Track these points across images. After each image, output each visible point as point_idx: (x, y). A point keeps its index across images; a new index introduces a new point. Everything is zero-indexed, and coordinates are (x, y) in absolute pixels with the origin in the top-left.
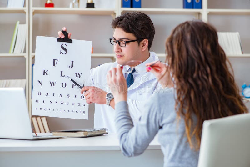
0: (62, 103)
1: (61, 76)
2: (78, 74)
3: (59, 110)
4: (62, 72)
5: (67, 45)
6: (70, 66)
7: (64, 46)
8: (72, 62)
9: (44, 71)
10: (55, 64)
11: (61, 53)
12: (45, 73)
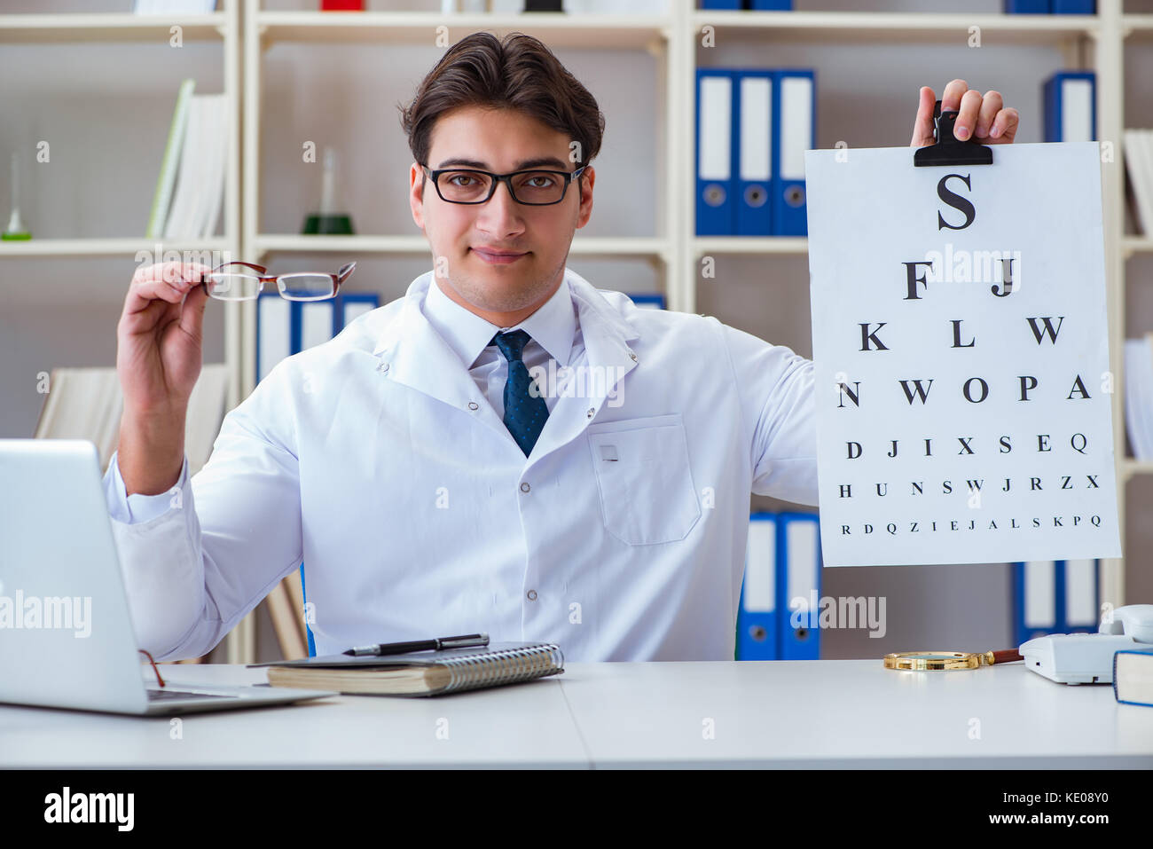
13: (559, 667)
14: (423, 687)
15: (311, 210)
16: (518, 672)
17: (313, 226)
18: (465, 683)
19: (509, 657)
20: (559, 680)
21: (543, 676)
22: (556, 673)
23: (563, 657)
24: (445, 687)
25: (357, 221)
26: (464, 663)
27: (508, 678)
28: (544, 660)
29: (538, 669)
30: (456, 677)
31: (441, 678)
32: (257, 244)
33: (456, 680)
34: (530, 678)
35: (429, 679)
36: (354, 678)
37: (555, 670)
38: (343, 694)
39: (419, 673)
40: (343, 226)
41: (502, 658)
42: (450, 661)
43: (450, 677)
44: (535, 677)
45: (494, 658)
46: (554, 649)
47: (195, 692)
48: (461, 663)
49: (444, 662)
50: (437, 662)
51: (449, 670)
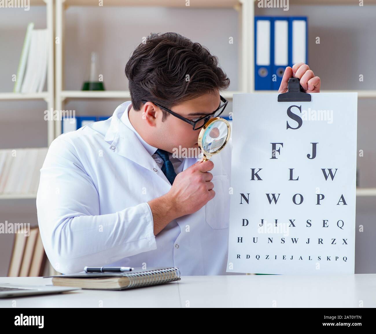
0: (294, 241)
1: (291, 179)
2: (327, 172)
3: (288, 257)
4: (291, 170)
5: (300, 108)
6: (308, 156)
7: (294, 111)
8: (314, 145)
9: (253, 170)
10: (277, 153)
11: (288, 127)
12: (255, 175)
13: (178, 277)
14: (118, 286)
15: (86, 80)
16: (160, 279)
17: (87, 87)
18: (136, 284)
19: (156, 273)
20: (178, 283)
21: (171, 281)
22: (177, 280)
23: (180, 273)
24: (127, 286)
25: (106, 85)
26: (136, 276)
27: (156, 282)
28: (171, 274)
29: (169, 278)
30: (132, 282)
31: (126, 282)
32: (62, 95)
33: (132, 283)
34: (165, 282)
35: (120, 283)
36: (88, 282)
37: (177, 279)
38: (83, 289)
39: (116, 280)
40: (100, 87)
41: (153, 274)
42: (130, 275)
43: (129, 282)
44: (168, 282)
45: (149, 274)
46: (176, 269)
47: (19, 288)
48: (134, 276)
49: (127, 275)
50: (124, 275)
51: (129, 278)
